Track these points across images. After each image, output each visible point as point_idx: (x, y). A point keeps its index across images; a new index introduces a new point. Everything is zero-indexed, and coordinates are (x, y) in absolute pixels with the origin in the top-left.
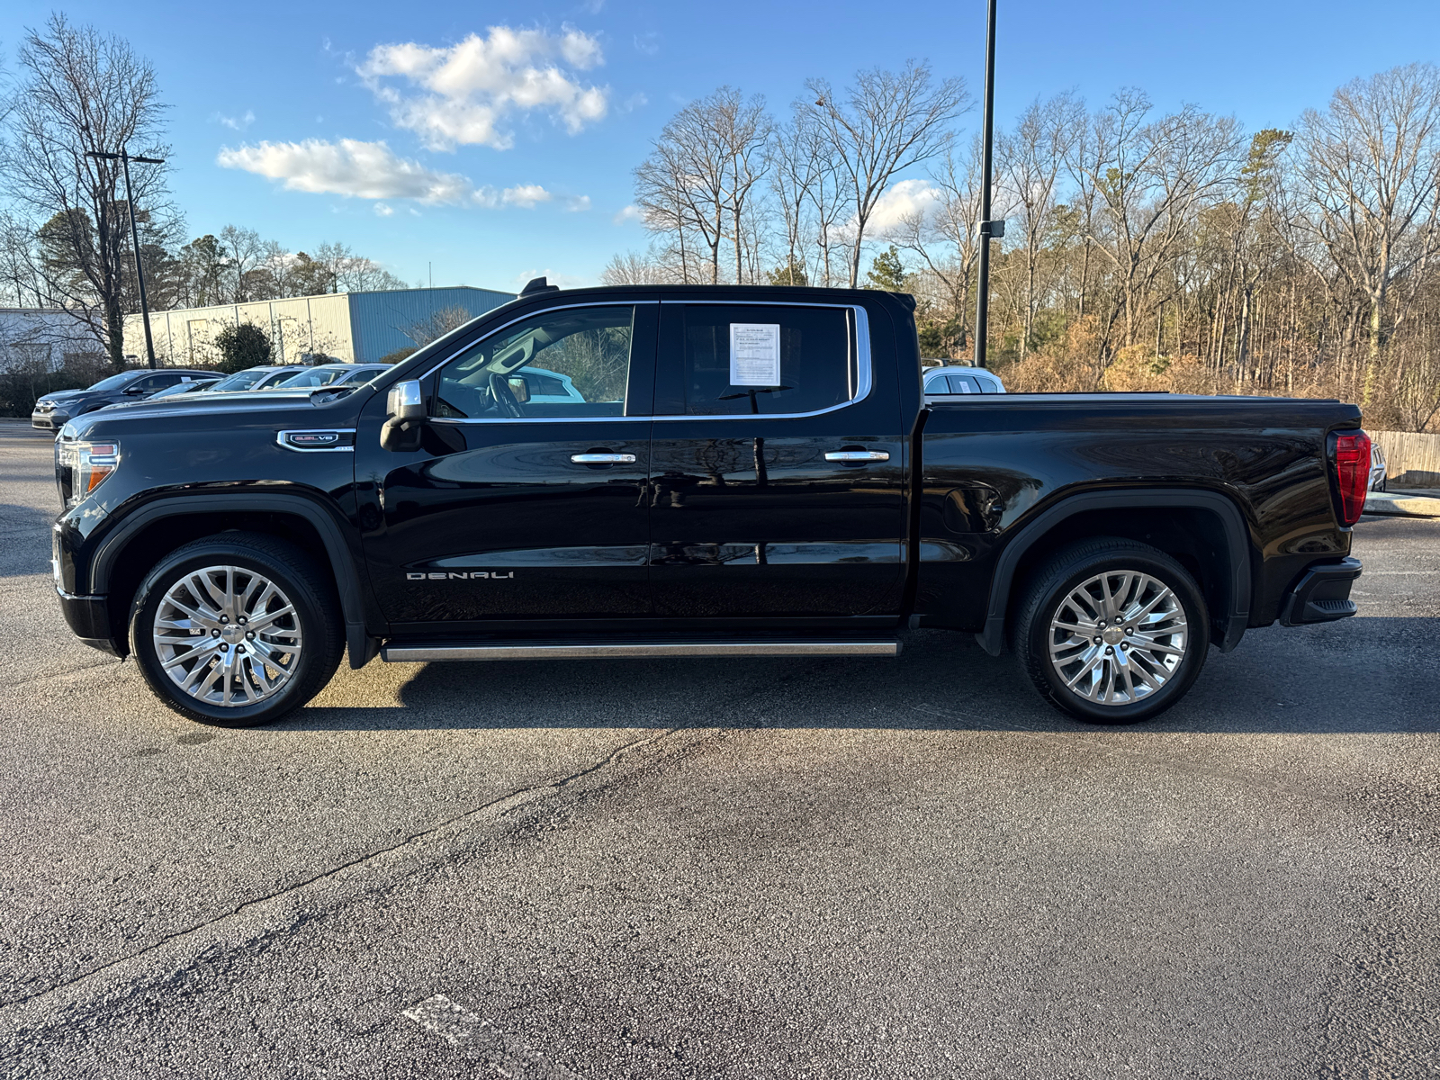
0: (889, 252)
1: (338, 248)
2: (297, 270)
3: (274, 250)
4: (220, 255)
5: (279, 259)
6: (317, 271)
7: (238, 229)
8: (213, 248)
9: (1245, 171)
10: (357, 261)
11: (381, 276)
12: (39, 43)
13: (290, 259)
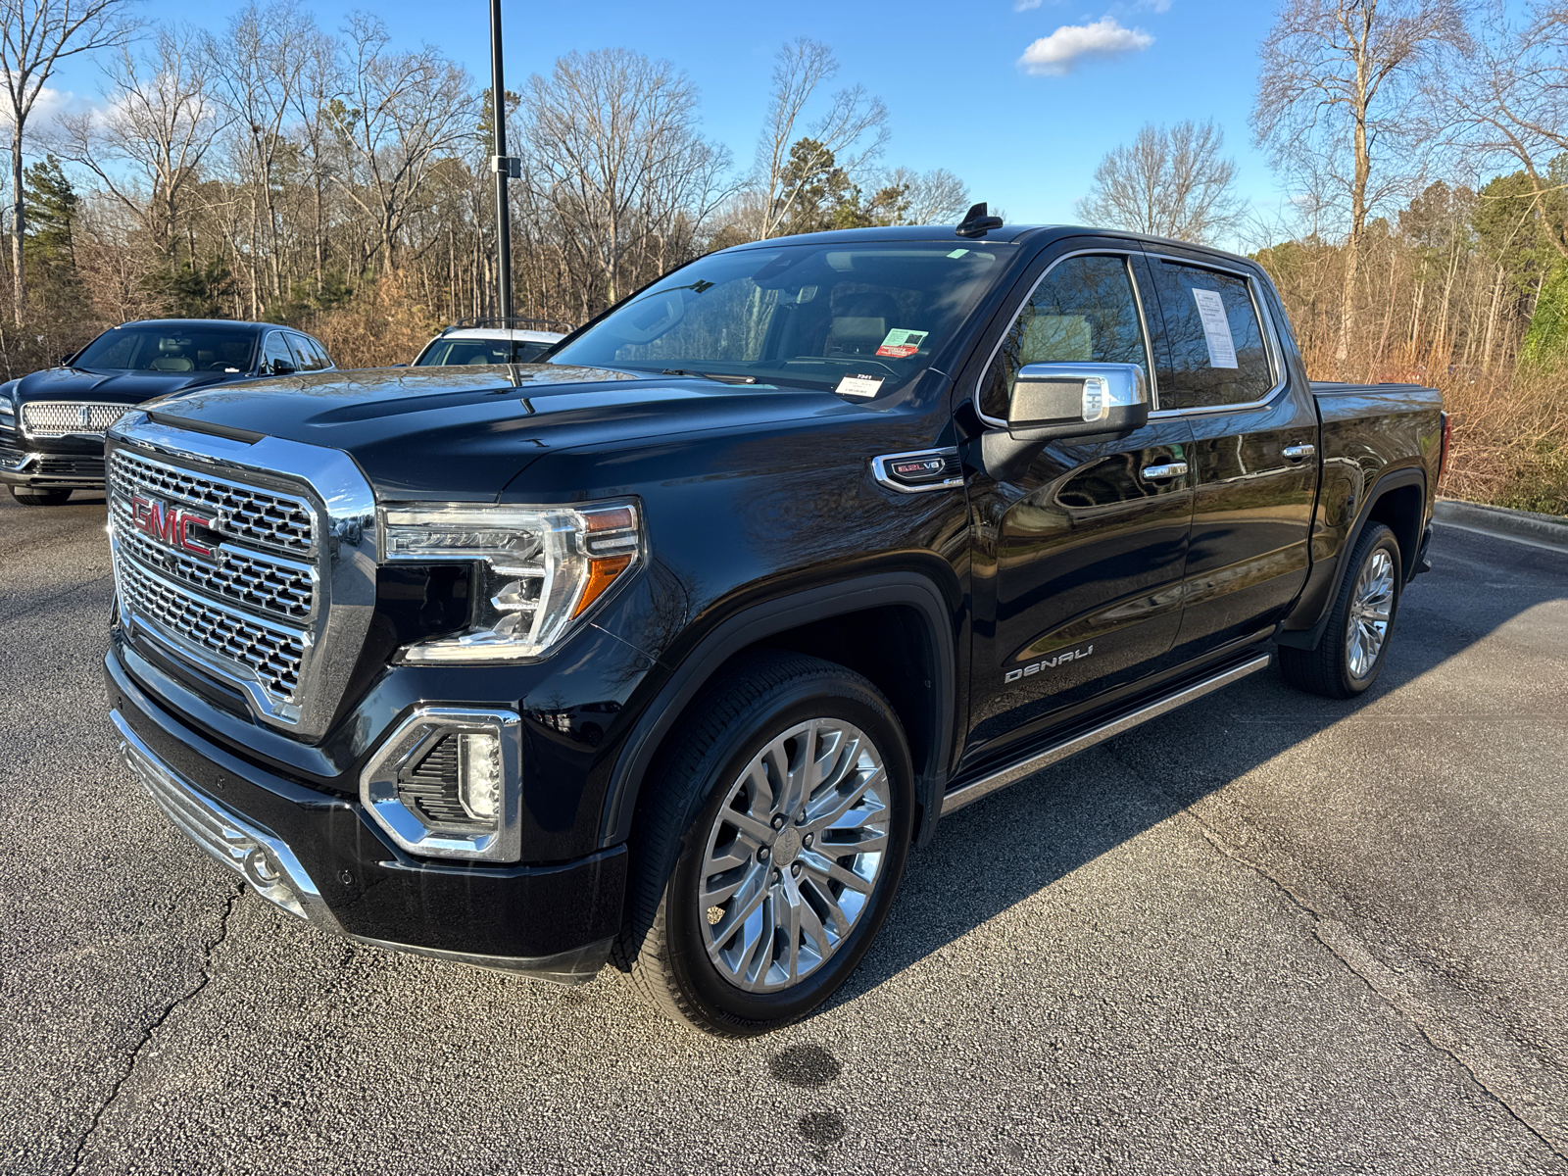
0: (46, 162)
9: (481, 128)
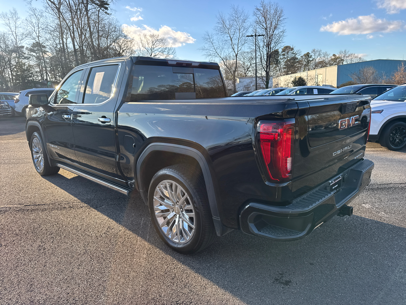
1: (345, 51)
2: (332, 59)
3: (326, 54)
4: (310, 58)
5: (327, 57)
6: (338, 59)
7: (316, 50)
8: (308, 56)
10: (351, 55)
11: (358, 59)
12: (258, 9)
13: (330, 57)
